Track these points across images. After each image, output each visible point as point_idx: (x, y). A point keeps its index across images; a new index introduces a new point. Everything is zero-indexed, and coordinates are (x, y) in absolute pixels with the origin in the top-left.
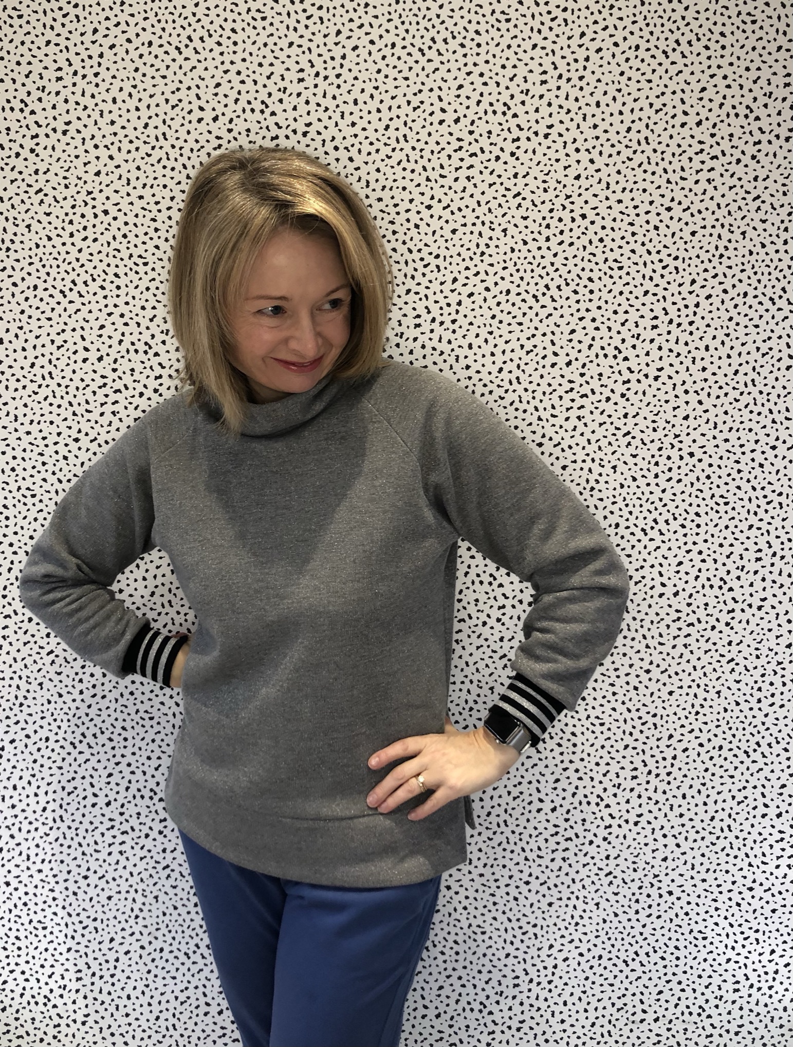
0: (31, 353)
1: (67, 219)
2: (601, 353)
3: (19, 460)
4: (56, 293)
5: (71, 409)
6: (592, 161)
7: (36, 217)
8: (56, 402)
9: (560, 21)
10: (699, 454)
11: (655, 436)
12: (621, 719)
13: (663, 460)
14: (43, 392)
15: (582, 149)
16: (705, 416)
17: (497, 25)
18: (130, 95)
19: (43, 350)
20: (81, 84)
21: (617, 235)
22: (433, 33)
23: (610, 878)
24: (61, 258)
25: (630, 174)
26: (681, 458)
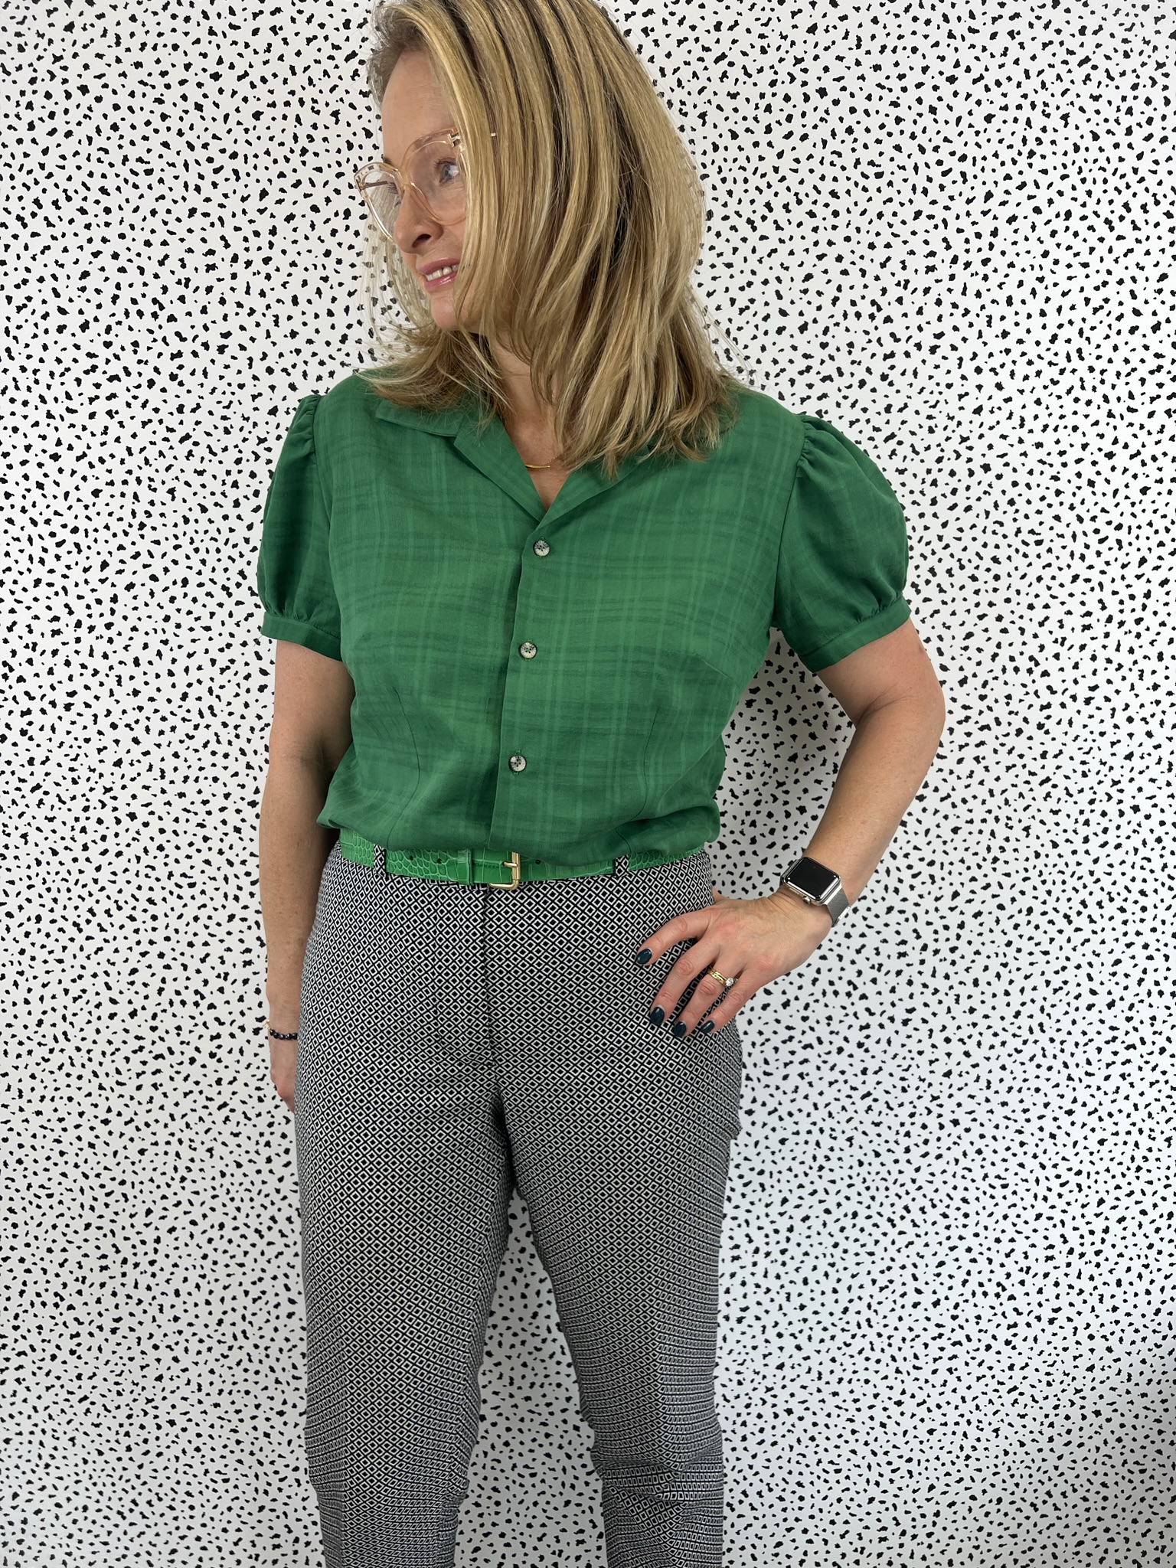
0: (181, 679)
1: (229, 480)
2: (1010, 666)
3: (169, 835)
4: (216, 590)
5: (243, 760)
6: (999, 386)
7: (183, 477)
8: (221, 749)
9: (955, 175)
10: (1146, 807)
11: (1085, 783)
12: (1032, 1178)
13: (1095, 818)
14: (202, 735)
15: (986, 368)
16: (1156, 754)
17: (862, 182)
18: (319, 292)
19: (200, 675)
20: (245, 276)
21: (1034, 495)
22: (768, 195)
23: (1015, 1395)
24: (222, 539)
25: (1054, 403)
26: (1122, 814)
